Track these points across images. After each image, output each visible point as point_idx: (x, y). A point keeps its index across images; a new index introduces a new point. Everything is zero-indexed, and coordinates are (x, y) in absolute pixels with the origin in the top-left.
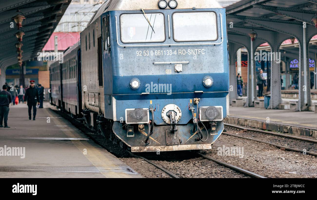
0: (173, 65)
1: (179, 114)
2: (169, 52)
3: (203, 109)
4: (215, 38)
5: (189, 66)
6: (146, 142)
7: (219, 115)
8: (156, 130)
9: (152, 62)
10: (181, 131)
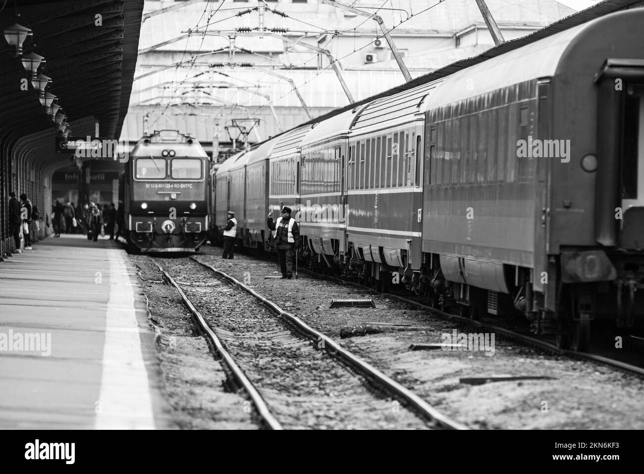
0: (169, 195)
1: (173, 227)
2: (168, 186)
3: (187, 224)
4: (199, 176)
5: (181, 195)
6: (150, 245)
7: (198, 229)
8: (158, 238)
9: (155, 193)
10: (175, 239)
